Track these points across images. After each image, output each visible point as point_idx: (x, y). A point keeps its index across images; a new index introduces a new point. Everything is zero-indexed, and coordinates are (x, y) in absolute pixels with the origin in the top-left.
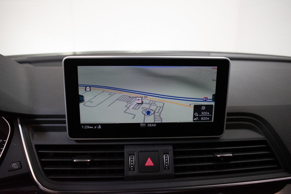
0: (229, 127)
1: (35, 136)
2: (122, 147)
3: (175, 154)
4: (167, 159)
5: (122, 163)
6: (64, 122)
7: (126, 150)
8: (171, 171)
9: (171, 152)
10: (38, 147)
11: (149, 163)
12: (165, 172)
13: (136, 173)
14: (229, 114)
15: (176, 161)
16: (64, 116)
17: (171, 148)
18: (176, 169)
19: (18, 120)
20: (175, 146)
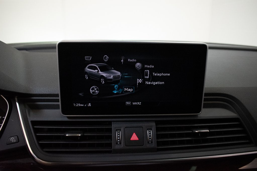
0: (206, 106)
1: (32, 113)
2: (110, 123)
3: (158, 129)
4: (150, 134)
5: (110, 137)
6: (58, 101)
7: (114, 126)
8: (154, 145)
9: (154, 128)
10: (34, 123)
11: (134, 137)
12: (148, 146)
13: (122, 146)
14: (206, 95)
15: (158, 136)
16: (57, 95)
17: (154, 124)
18: (159, 143)
19: (16, 99)
20: (157, 123)
